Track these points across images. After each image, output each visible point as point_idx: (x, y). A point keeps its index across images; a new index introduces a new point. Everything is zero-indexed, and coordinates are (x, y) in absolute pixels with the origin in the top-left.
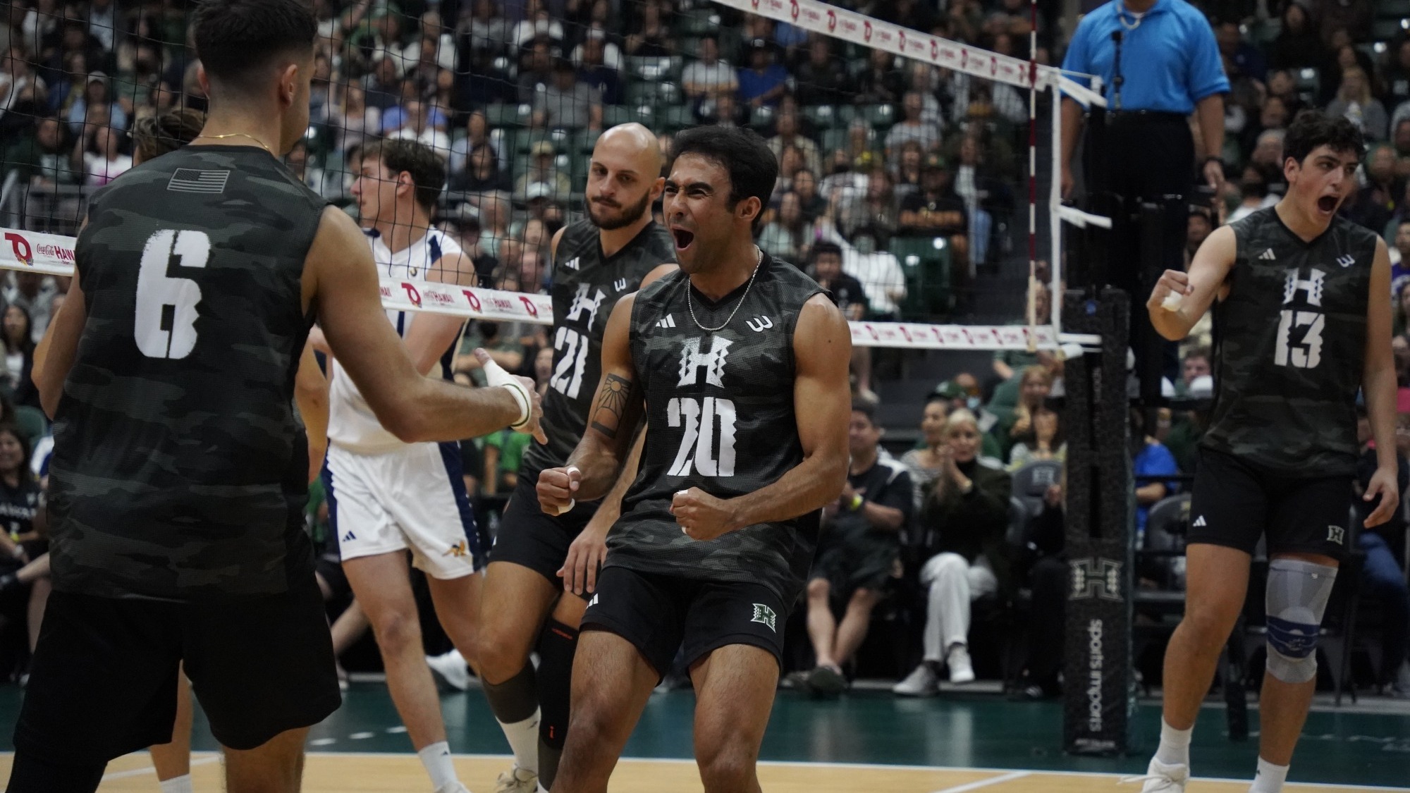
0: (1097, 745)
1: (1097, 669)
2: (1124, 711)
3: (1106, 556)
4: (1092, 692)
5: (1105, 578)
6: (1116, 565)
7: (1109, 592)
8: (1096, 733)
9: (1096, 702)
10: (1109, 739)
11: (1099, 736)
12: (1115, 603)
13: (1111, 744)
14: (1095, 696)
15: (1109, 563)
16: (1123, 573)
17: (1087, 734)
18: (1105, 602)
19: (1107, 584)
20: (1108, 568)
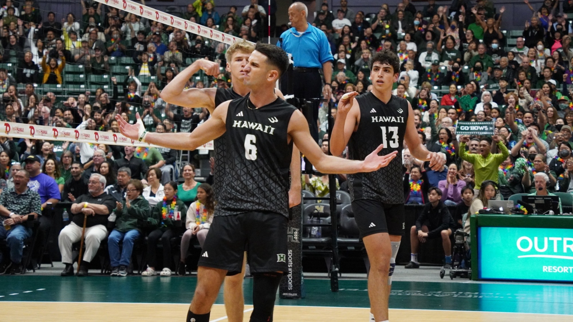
0: (290, 294)
1: (290, 268)
2: (300, 283)
3: (293, 227)
4: (289, 276)
5: (293, 235)
6: (297, 230)
7: (294, 239)
8: (290, 290)
9: (290, 279)
10: (295, 293)
11: (291, 292)
12: (297, 243)
13: (296, 294)
14: (290, 277)
15: (295, 229)
16: (299, 232)
17: (287, 291)
18: (293, 243)
19: (294, 236)
20: (294, 231)
